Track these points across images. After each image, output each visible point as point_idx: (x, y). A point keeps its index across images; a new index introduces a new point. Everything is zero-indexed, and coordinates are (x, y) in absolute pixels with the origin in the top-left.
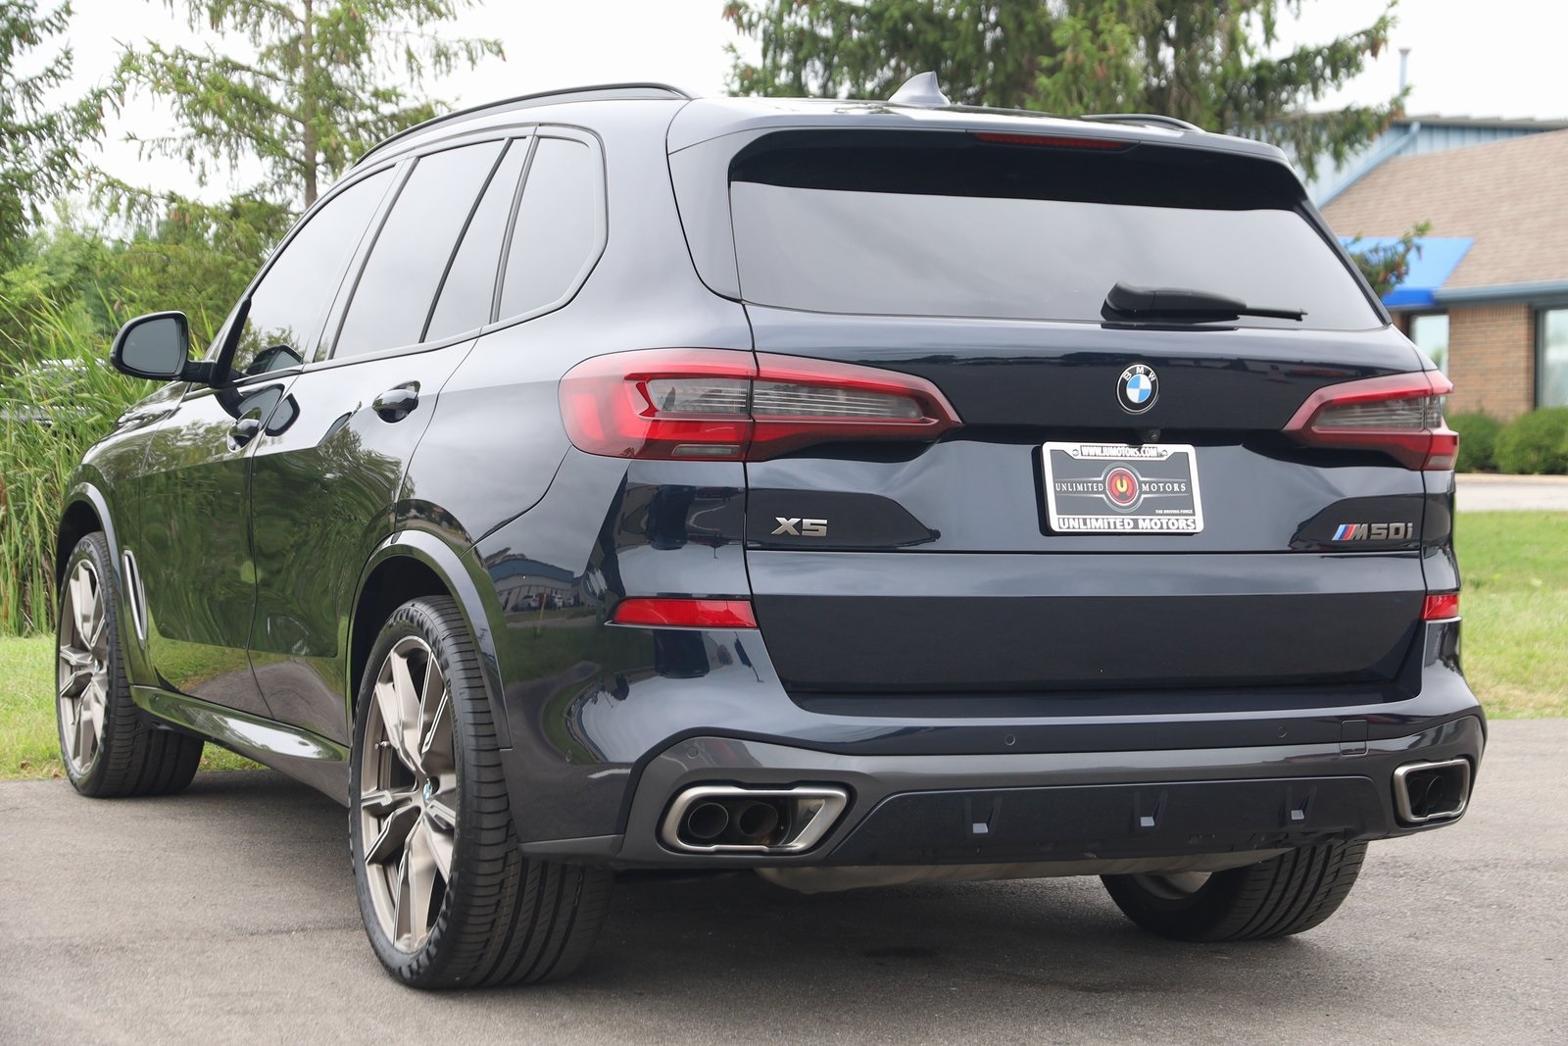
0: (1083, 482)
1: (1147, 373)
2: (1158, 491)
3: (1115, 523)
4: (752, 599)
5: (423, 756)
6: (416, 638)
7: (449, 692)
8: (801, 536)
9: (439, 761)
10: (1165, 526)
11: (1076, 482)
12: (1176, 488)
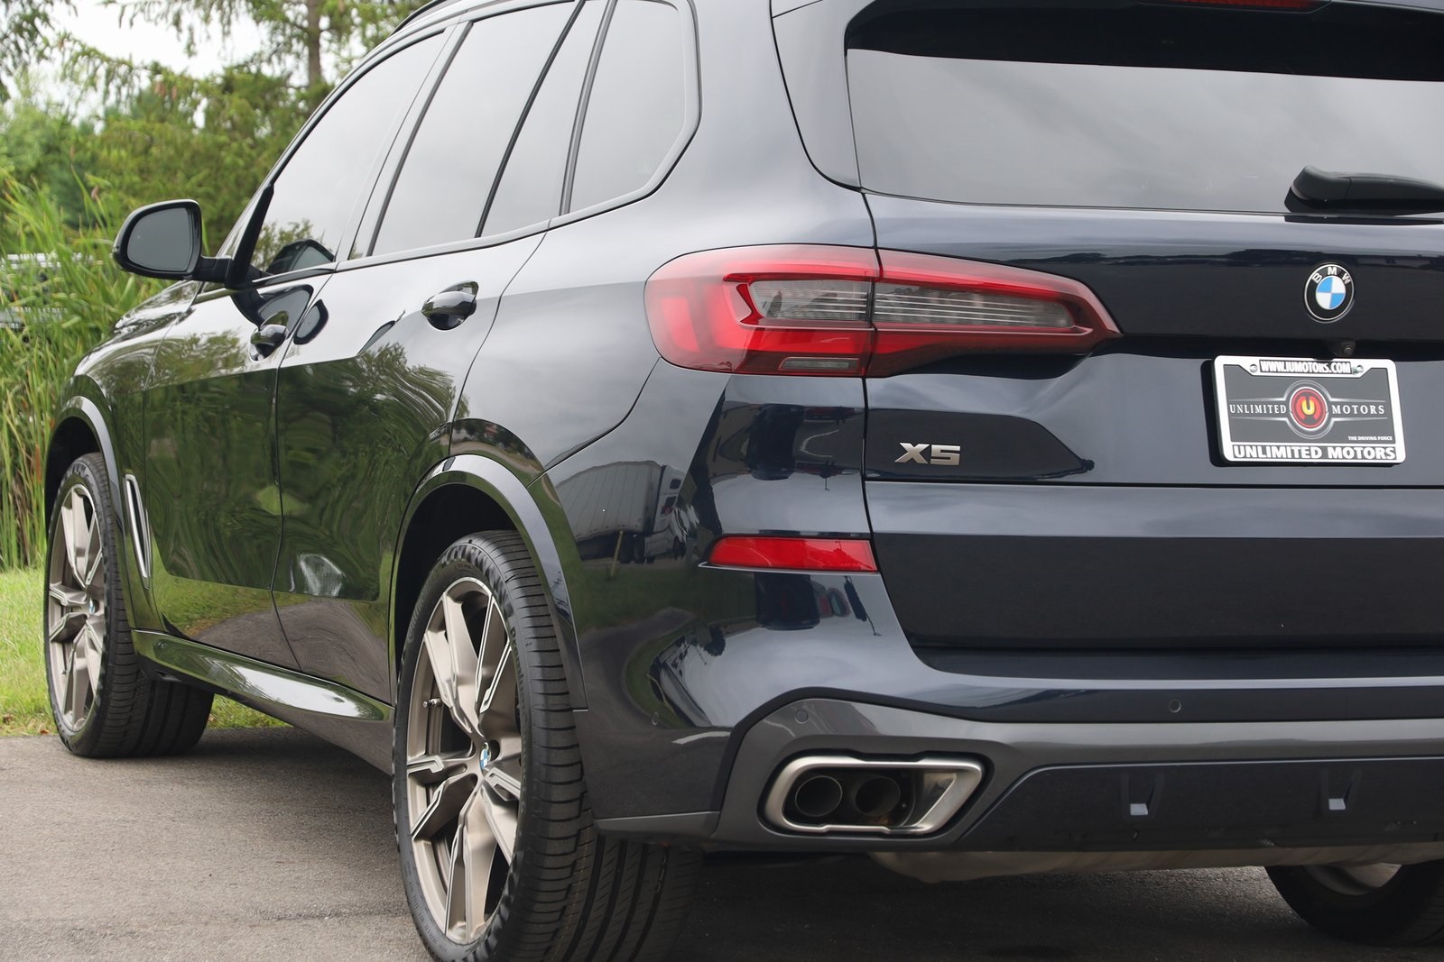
0: (1262, 403)
1: (1340, 274)
2: (1351, 414)
3: (1300, 451)
4: (872, 538)
5: (482, 716)
6: (473, 580)
7: (513, 643)
8: (929, 465)
9: (500, 722)
10: (1359, 456)
11: (1254, 403)
12: (1373, 410)
